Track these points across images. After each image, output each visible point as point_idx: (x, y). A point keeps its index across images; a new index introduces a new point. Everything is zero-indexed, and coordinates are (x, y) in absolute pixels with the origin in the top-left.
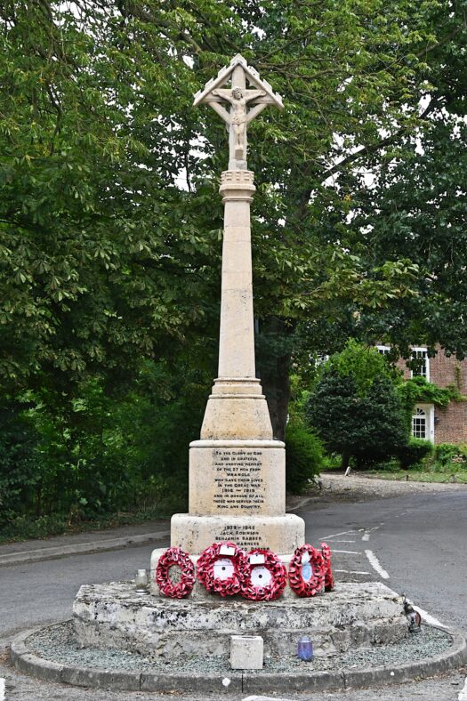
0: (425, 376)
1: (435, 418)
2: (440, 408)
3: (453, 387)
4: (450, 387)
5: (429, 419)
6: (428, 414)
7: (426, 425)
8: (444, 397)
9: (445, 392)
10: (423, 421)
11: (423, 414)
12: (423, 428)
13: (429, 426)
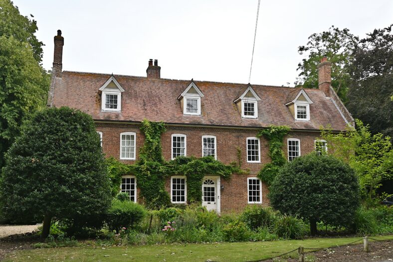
0: (213, 156)
1: (221, 187)
2: (225, 179)
3: (235, 164)
4: (232, 164)
5: (217, 187)
6: (216, 184)
7: (215, 192)
8: (227, 171)
9: (229, 168)
10: (213, 189)
11: (213, 183)
12: (213, 194)
13: (217, 192)
